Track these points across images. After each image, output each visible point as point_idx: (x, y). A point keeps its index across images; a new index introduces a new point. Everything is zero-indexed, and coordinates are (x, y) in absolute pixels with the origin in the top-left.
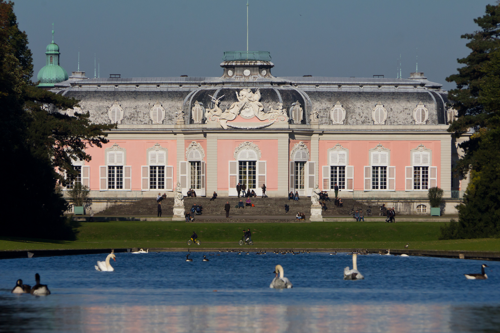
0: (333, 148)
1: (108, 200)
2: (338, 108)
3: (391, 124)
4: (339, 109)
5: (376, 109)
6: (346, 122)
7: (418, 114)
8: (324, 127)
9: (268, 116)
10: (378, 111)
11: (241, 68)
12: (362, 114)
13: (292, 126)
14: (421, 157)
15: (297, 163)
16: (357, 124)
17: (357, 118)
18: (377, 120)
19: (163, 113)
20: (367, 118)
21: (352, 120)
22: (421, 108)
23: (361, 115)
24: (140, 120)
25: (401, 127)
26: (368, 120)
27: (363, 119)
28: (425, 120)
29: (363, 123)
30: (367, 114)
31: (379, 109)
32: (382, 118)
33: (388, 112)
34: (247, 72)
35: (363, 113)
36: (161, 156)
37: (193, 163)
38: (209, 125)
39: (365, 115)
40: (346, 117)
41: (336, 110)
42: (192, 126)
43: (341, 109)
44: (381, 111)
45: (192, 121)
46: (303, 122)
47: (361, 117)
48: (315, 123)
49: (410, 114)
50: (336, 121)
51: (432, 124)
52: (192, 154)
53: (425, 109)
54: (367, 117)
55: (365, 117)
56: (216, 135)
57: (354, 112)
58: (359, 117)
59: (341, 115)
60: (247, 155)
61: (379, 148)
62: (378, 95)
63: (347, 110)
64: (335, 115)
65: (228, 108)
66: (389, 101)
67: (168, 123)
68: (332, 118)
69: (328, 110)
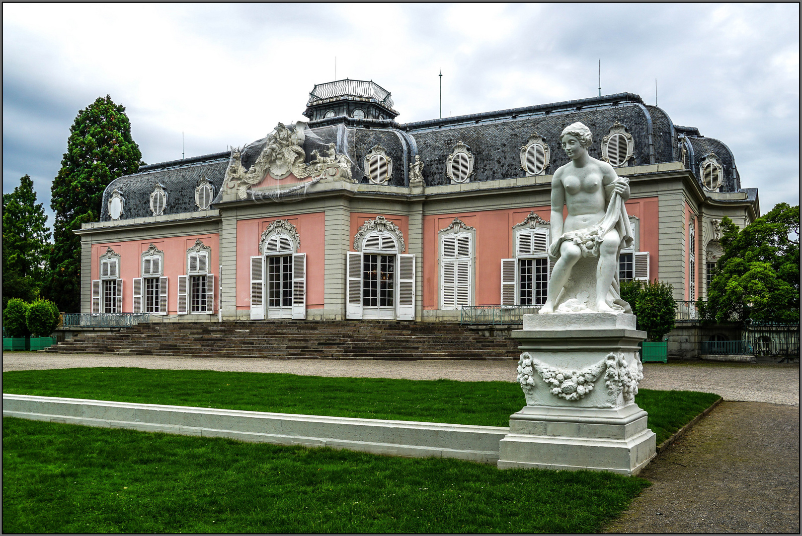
0: (449, 228)
2: (460, 154)
4: (463, 156)
5: (529, 148)
7: (611, 148)
8: (431, 190)
10: (532, 149)
12: (502, 161)
16: (494, 178)
17: (495, 169)
18: (531, 167)
20: (513, 168)
21: (485, 174)
22: (617, 135)
23: (502, 163)
24: (185, 208)
26: (513, 171)
27: (506, 168)
28: (627, 158)
29: (505, 176)
30: (514, 159)
31: (535, 147)
32: (540, 162)
33: (552, 150)
35: (505, 158)
36: (202, 260)
39: (509, 161)
40: (476, 169)
41: (458, 158)
43: (465, 155)
44: (539, 149)
46: (390, 181)
47: (502, 166)
48: (415, 185)
49: (595, 150)
50: (457, 178)
51: (639, 163)
53: (626, 135)
54: (512, 165)
55: (509, 166)
56: (234, 213)
57: (489, 158)
58: (496, 166)
59: (465, 166)
60: (278, 246)
61: (532, 223)
62: (537, 122)
63: (477, 154)
65: (254, 165)
66: (555, 130)
67: (213, 209)
68: (450, 174)
69: (444, 160)
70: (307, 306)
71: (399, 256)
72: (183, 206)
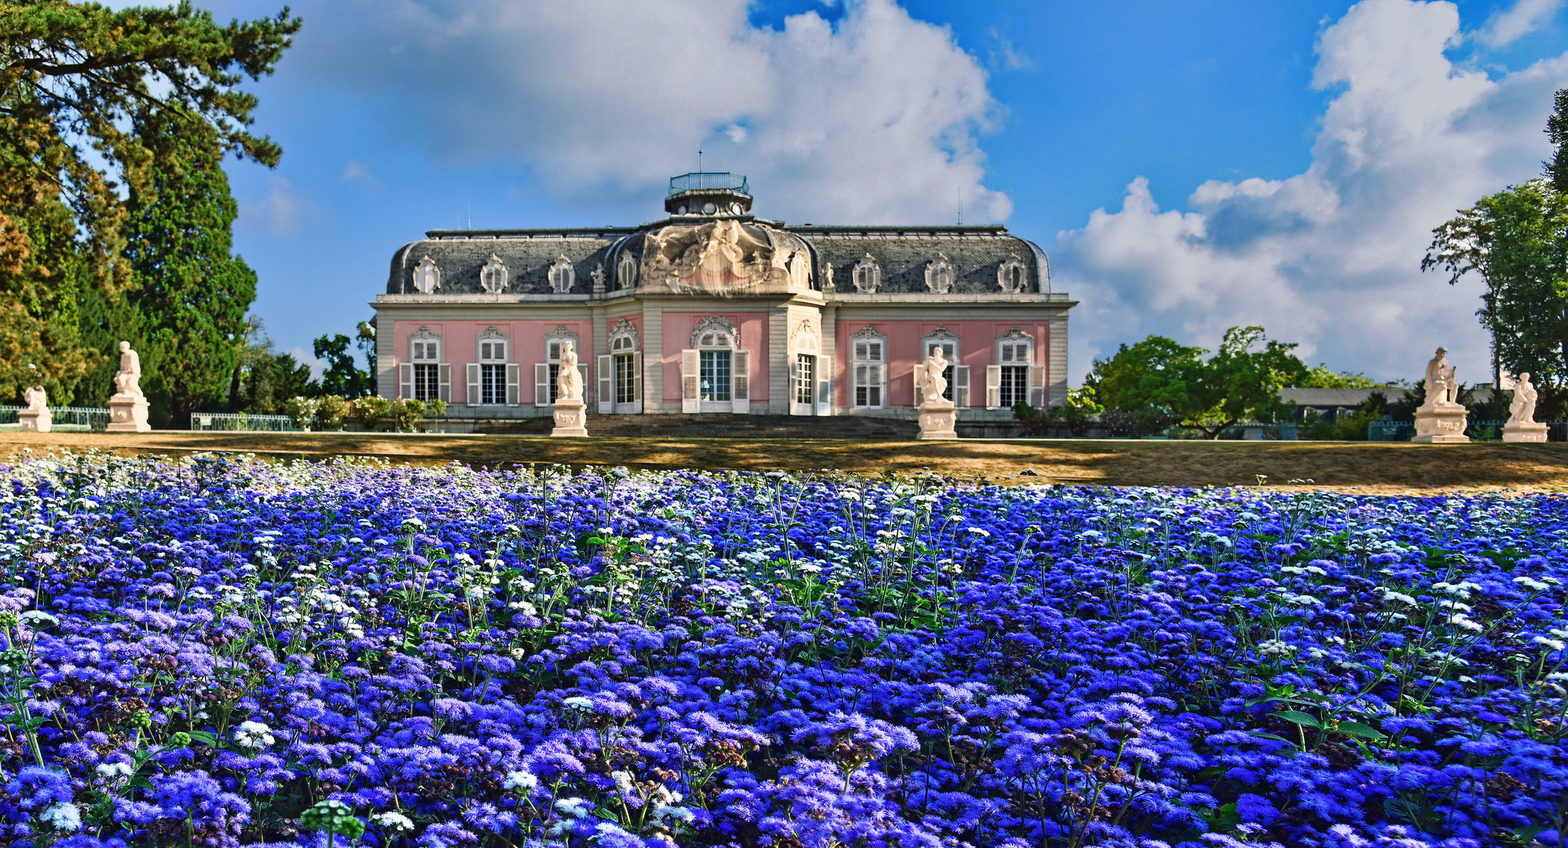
0: (860, 334)
3: (959, 292)
4: (868, 267)
5: (931, 268)
6: (879, 290)
7: (1007, 274)
10: (935, 270)
11: (700, 201)
13: (791, 290)
14: (1014, 349)
15: (800, 355)
16: (900, 292)
17: (900, 283)
18: (935, 285)
19: (572, 276)
20: (919, 285)
21: (891, 288)
22: (1012, 265)
23: (908, 278)
24: (533, 288)
25: (977, 297)
26: (919, 288)
27: (910, 283)
28: (1019, 286)
29: (912, 290)
30: (918, 276)
31: (937, 267)
32: (944, 282)
33: (954, 272)
34: (708, 207)
35: (909, 274)
37: (619, 359)
38: (649, 287)
39: (913, 277)
40: (882, 281)
41: (864, 269)
42: (618, 293)
43: (872, 267)
44: (942, 269)
46: (809, 286)
47: (907, 281)
48: (828, 291)
49: (991, 275)
50: (864, 289)
52: (618, 341)
54: (918, 281)
55: (914, 281)
56: (659, 304)
57: (894, 271)
58: (901, 280)
59: (872, 277)
60: (715, 341)
61: (940, 334)
62: (935, 244)
63: (883, 267)
64: (862, 276)
65: (681, 256)
66: (954, 253)
67: (579, 292)
68: (856, 282)
69: (848, 269)
70: (751, 401)
71: (819, 357)
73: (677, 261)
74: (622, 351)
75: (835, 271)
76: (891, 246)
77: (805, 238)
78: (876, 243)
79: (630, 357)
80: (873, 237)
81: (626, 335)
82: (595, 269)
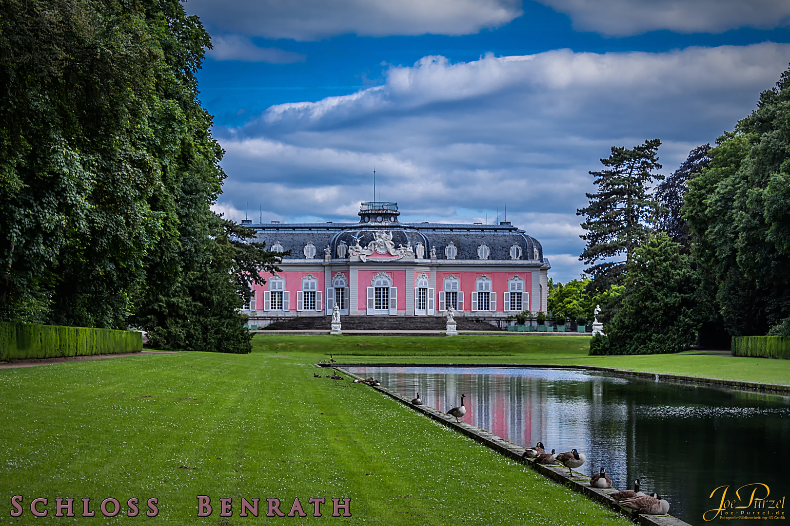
0: (448, 278)
1: (271, 318)
3: (493, 259)
6: (457, 258)
7: (514, 251)
8: (440, 261)
9: (398, 252)
10: (482, 249)
11: (376, 216)
12: (469, 252)
13: (416, 261)
14: (516, 285)
15: (420, 289)
16: (466, 259)
18: (482, 256)
19: (315, 251)
21: (462, 257)
22: (515, 247)
24: (297, 257)
25: (500, 262)
26: (475, 257)
28: (519, 257)
29: (471, 258)
30: (474, 252)
32: (485, 254)
33: (490, 250)
34: (379, 219)
36: (313, 284)
37: (338, 289)
38: (352, 259)
39: (472, 252)
40: (458, 254)
41: (450, 248)
42: (337, 260)
43: (453, 247)
44: (485, 249)
45: (337, 257)
46: (425, 257)
47: (470, 254)
48: (434, 259)
49: (507, 252)
50: (450, 258)
51: (524, 259)
52: (337, 282)
53: (519, 248)
54: (474, 255)
55: (472, 254)
56: (357, 267)
57: (463, 250)
58: (467, 254)
59: (453, 252)
60: (382, 283)
61: (484, 278)
62: (482, 237)
63: (459, 248)
64: (449, 252)
65: (367, 246)
66: (491, 242)
67: (318, 258)
68: (447, 254)
69: (443, 248)
70: (398, 310)
71: (429, 288)
72: (295, 255)
73: (365, 247)
74: (339, 286)
75: (437, 249)
76: (463, 238)
77: (423, 233)
78: (456, 235)
79: (343, 289)
80: (455, 233)
81: (341, 279)
82: (326, 247)
